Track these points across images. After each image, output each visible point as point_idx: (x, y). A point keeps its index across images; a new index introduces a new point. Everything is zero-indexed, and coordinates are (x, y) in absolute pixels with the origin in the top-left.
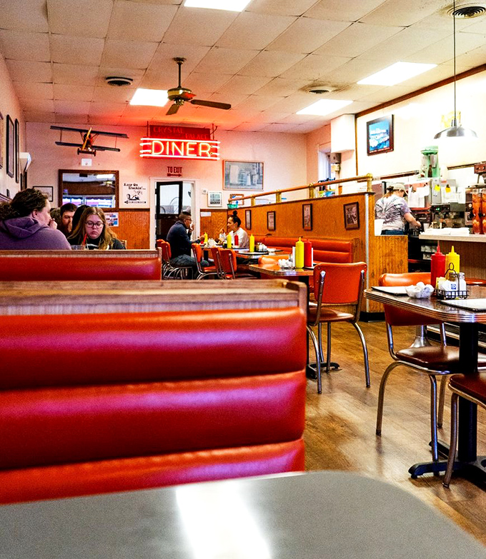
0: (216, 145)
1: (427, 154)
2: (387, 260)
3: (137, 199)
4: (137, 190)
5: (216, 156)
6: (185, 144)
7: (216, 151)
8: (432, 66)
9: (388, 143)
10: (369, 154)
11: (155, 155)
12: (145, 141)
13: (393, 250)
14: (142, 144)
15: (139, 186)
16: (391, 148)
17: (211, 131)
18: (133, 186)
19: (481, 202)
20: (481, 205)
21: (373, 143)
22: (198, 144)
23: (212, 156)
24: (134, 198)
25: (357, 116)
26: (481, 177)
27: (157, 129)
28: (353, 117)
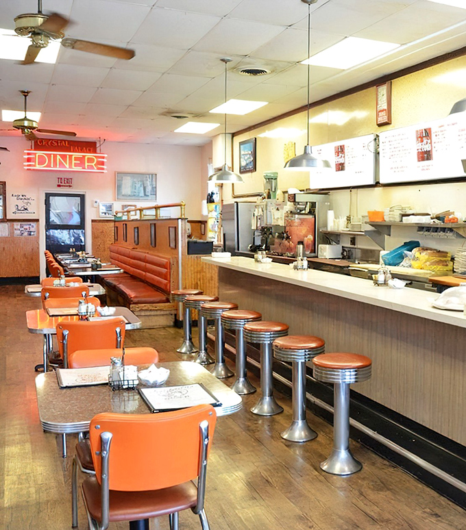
0: (103, 158)
1: (269, 179)
2: (199, 276)
3: (26, 209)
4: (25, 201)
5: (103, 169)
6: (71, 156)
7: (103, 163)
8: (263, 104)
9: (252, 163)
10: (241, 172)
11: (38, 167)
12: (29, 154)
14: (26, 157)
15: (28, 197)
16: (255, 169)
17: (98, 145)
18: (21, 197)
21: (244, 163)
22: (84, 156)
23: (98, 169)
24: (23, 209)
25: (233, 135)
27: (41, 142)
28: (230, 136)
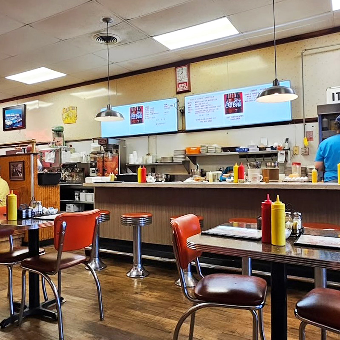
1: (57, 132)
2: (47, 203)
9: (21, 123)
10: (5, 130)
13: (51, 194)
16: (24, 126)
19: (103, 162)
20: (104, 164)
21: (9, 123)
26: (102, 147)
